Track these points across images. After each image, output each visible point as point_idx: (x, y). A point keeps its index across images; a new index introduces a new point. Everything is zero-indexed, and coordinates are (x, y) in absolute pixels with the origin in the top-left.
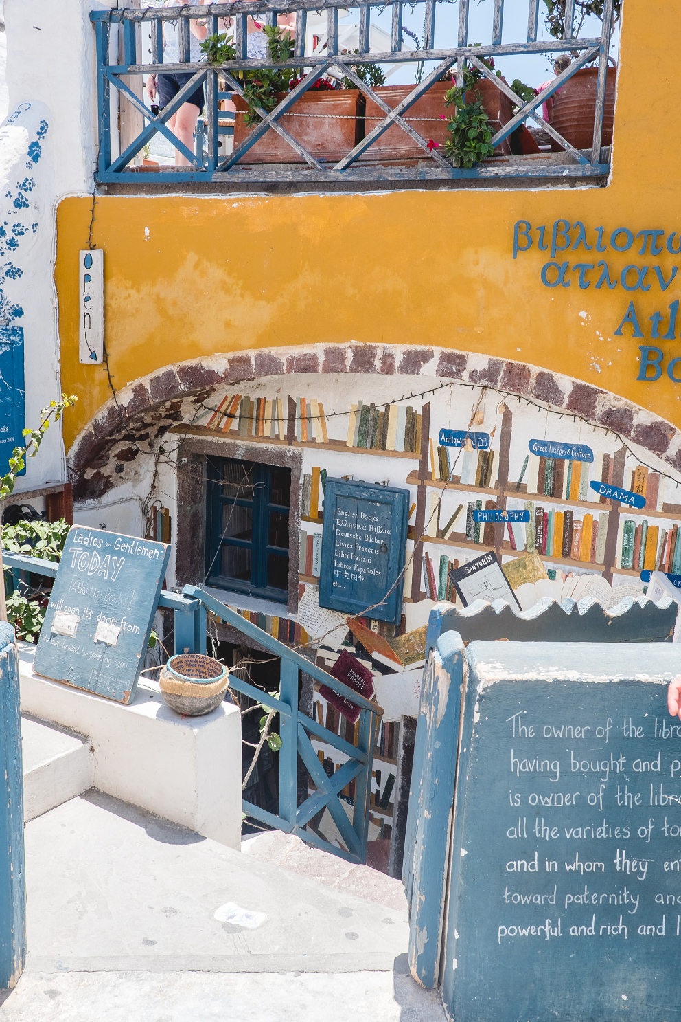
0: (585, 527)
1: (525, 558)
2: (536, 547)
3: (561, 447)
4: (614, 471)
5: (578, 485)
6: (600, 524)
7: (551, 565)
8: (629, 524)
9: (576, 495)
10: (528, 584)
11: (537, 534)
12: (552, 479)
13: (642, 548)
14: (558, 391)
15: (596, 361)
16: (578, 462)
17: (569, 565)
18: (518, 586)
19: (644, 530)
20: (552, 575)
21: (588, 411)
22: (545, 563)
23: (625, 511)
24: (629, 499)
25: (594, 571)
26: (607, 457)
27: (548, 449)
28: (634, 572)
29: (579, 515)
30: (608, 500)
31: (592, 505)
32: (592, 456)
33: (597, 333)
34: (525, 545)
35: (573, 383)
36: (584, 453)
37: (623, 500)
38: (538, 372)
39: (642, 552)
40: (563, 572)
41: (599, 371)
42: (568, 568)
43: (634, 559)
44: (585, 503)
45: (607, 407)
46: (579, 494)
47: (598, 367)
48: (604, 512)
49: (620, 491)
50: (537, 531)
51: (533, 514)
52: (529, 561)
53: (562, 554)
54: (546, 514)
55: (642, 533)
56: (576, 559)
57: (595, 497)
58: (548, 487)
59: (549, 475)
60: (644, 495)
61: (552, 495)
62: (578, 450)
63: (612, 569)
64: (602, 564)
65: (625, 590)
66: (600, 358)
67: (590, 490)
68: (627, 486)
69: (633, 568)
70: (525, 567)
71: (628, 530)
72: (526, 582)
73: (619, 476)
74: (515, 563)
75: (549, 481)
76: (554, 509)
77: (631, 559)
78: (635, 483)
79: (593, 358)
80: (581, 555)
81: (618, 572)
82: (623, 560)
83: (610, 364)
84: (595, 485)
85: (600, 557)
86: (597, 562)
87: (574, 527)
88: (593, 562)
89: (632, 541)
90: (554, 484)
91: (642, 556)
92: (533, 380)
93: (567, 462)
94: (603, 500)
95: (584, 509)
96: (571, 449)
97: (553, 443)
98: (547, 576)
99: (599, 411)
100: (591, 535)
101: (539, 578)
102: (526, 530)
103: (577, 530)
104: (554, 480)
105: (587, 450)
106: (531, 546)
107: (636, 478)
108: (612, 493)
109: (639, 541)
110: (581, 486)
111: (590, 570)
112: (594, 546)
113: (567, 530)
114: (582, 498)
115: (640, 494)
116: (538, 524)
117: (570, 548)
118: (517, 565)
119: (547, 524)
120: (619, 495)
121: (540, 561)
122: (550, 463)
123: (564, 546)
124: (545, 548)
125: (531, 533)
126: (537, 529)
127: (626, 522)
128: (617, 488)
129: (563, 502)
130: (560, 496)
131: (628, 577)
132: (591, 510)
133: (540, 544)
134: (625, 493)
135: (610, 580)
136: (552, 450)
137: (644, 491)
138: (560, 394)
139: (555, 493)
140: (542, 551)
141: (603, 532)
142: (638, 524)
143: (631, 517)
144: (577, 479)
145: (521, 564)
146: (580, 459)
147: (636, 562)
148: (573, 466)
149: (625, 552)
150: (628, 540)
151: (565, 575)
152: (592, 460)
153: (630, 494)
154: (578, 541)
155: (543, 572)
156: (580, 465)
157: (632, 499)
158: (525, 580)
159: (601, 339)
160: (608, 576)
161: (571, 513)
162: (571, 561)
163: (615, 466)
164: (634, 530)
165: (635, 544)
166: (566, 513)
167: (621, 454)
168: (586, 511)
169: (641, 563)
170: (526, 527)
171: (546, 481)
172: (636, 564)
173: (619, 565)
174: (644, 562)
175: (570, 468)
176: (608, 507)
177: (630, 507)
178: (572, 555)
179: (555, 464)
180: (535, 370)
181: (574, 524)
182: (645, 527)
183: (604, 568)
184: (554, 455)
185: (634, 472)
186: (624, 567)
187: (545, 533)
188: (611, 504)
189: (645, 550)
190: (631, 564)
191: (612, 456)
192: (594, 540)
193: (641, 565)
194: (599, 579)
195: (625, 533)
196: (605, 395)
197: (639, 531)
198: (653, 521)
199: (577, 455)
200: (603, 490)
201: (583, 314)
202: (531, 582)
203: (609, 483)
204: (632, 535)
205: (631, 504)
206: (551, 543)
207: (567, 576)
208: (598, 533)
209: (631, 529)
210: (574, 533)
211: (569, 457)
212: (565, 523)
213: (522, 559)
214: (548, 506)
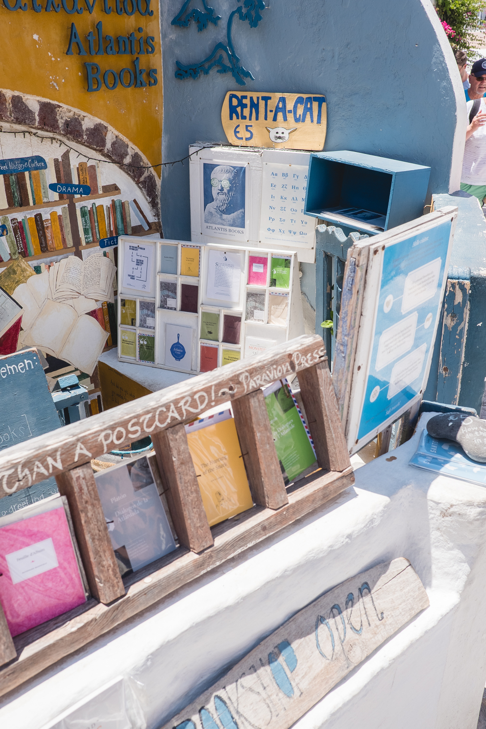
0: (53, 223)
1: (13, 265)
2: (19, 253)
3: (19, 162)
4: (64, 171)
5: (40, 191)
6: (63, 216)
7: (35, 263)
8: (83, 210)
9: (40, 199)
10: (21, 285)
11: (17, 242)
12: (18, 192)
13: (96, 224)
14: (30, 112)
15: (53, 80)
16: (35, 172)
17: (49, 257)
18: (14, 290)
19: (95, 211)
20: (38, 270)
21: (54, 125)
22: (30, 263)
23: (79, 200)
24: (79, 190)
25: (67, 254)
26: (56, 161)
27: (8, 167)
28: (95, 244)
29: (46, 216)
30: (65, 196)
31: (55, 204)
32: (45, 163)
33: (50, 54)
34: (10, 254)
35: (38, 101)
36: (38, 162)
37: (75, 193)
38: (11, 96)
39: (97, 227)
40: (46, 264)
41: (58, 88)
42: (48, 259)
43: (92, 234)
44: (49, 204)
45: (64, 118)
46: (42, 198)
47: (55, 84)
48: (64, 206)
49: (72, 186)
50: (16, 240)
51: (10, 226)
52: (16, 266)
53: (41, 250)
54: (20, 223)
55: (94, 213)
56: (52, 250)
57: (54, 196)
58: (17, 200)
59: (14, 188)
60: (88, 184)
61: (21, 206)
62: (33, 162)
63: (80, 247)
64: (72, 247)
65: (92, 260)
66: (56, 77)
67: (50, 192)
68: (75, 181)
69: (94, 242)
70: (15, 272)
71: (84, 214)
72: (18, 285)
73: (69, 174)
74: (5, 273)
75: (16, 194)
76: (25, 217)
77: (90, 235)
78: (81, 177)
79: (51, 77)
80: (56, 245)
81: (85, 248)
82: (86, 238)
83: (63, 81)
84: (53, 187)
85: (70, 242)
86: (69, 246)
87: (45, 226)
88: (66, 247)
89: (88, 221)
90: (20, 195)
91: (97, 230)
92: (9, 105)
93: (27, 174)
94: (61, 197)
95: (48, 209)
96: (27, 161)
97: (12, 160)
98: (34, 273)
99: (61, 123)
100: (59, 227)
101: (29, 277)
102: (7, 241)
103: (48, 227)
104: (20, 192)
105: (40, 159)
106: (14, 254)
107: (80, 173)
108: (66, 190)
109: (93, 220)
110: (42, 191)
111: (65, 255)
112: (63, 235)
113: (40, 230)
114: (45, 200)
115: (85, 184)
116: (16, 233)
117: (46, 244)
118: (8, 274)
119: (23, 231)
120: (72, 190)
121: (25, 263)
122: (13, 178)
123: (41, 244)
124: (27, 251)
125: (12, 242)
126: (16, 238)
127: (81, 208)
128: (69, 184)
129: (32, 208)
130: (28, 204)
131: (92, 249)
132: (54, 208)
133: (22, 249)
134: (76, 186)
135: (81, 257)
136: (12, 167)
137: (88, 181)
138: (32, 114)
139: (23, 203)
140: (25, 254)
141: (67, 222)
142: (89, 207)
143: (83, 203)
144: (38, 186)
145: (11, 271)
146: (37, 168)
147: (94, 235)
148: (32, 176)
149: (86, 231)
150: (86, 222)
151: (47, 266)
152: (45, 167)
153: (79, 186)
154: (51, 236)
155: (30, 270)
156: (38, 174)
157: (81, 190)
158: (18, 283)
159: (53, 59)
160: (78, 254)
161: (40, 215)
162: (49, 253)
163: (64, 167)
164: (88, 213)
165: (91, 223)
166: (36, 216)
167: (66, 156)
168: (51, 210)
169: (98, 235)
170: (7, 239)
171: (14, 195)
172: (95, 238)
173: (84, 243)
174: (99, 234)
175: (30, 178)
176: (66, 201)
177: (81, 196)
178: (49, 248)
179: (17, 178)
180: (9, 93)
181: (45, 223)
182: (94, 208)
183: (74, 249)
184: (14, 170)
185: (78, 168)
186: (87, 243)
187: (24, 238)
188: (67, 198)
189: (98, 225)
190: (91, 239)
191: (60, 160)
192: (62, 230)
193: (98, 237)
194: (73, 258)
195: (82, 217)
196: (61, 109)
197: (92, 213)
198: (98, 202)
199: (33, 165)
200: (59, 189)
201: (36, 37)
202: (23, 282)
203: (63, 182)
204: (88, 217)
205: (81, 194)
206: (31, 245)
207: (49, 266)
208: (64, 224)
209: (86, 213)
210: (46, 231)
211: (27, 169)
212: (37, 225)
213: (11, 267)
214: (19, 216)
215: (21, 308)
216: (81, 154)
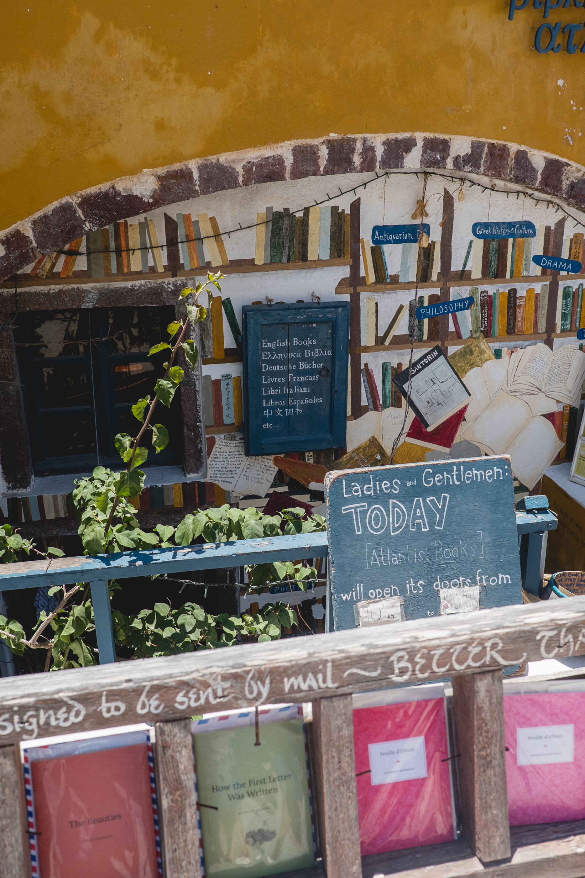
0: (527, 302)
1: (471, 345)
2: (481, 331)
3: (505, 227)
4: (554, 242)
5: (521, 262)
6: (541, 295)
7: (496, 345)
8: (567, 290)
9: (519, 272)
10: (475, 369)
11: (482, 318)
12: (496, 261)
13: (579, 310)
14: (534, 170)
15: (569, 133)
16: (521, 240)
17: (514, 341)
18: (466, 373)
19: (580, 293)
20: (498, 354)
21: (557, 187)
22: (491, 344)
23: (565, 278)
24: (567, 266)
25: (537, 341)
26: (548, 228)
27: (492, 231)
28: (572, 333)
29: (521, 292)
30: (549, 271)
31: (535, 279)
32: (534, 230)
33: (572, 102)
34: (471, 331)
35: (545, 158)
36: (527, 229)
37: (562, 269)
38: (516, 150)
39: (578, 314)
40: (509, 348)
41: (571, 143)
42: (513, 344)
43: (571, 321)
44: (528, 279)
45: (570, 179)
46: (522, 270)
47: (570, 138)
48: (545, 283)
49: (560, 260)
50: (482, 316)
51: (478, 298)
52: (475, 346)
53: (507, 332)
54: (490, 297)
55: (579, 296)
56: (520, 333)
57: (536, 270)
58: (492, 269)
59: (493, 256)
60: (580, 260)
61: (496, 277)
62: (520, 227)
63: (553, 335)
64: (544, 333)
65: (563, 351)
66: (573, 130)
67: (533, 264)
68: (565, 255)
69: (571, 330)
70: (471, 353)
71: (566, 296)
72: (472, 368)
73: (559, 246)
74: (461, 352)
75: (493, 263)
76: (498, 290)
77: (569, 322)
78: (573, 251)
79: (566, 130)
80: (525, 328)
81: (559, 336)
82: (562, 325)
83: (580, 134)
84: (537, 259)
85: (542, 327)
86: (540, 332)
87: (518, 304)
88: (536, 332)
89: (570, 305)
90: (498, 265)
91: (578, 317)
92: (511, 161)
93: (511, 241)
94: (544, 273)
95: (525, 285)
96: (514, 227)
97: (497, 224)
98: (493, 357)
99: (565, 184)
100: (533, 307)
101: (486, 360)
102: (471, 316)
103: (520, 305)
104: (498, 261)
105: (529, 225)
106: (476, 332)
107: (574, 245)
108: (552, 264)
109: (575, 304)
110: (524, 262)
111: (533, 341)
112: (536, 318)
113: (511, 308)
114: (525, 274)
115: (576, 260)
116: (483, 308)
117: (514, 325)
118: (463, 353)
119: (491, 306)
120: (558, 265)
121: (486, 344)
122: (494, 244)
123: (508, 324)
124: (491, 330)
125: (476, 318)
126: (482, 313)
127: (565, 288)
128: (557, 258)
129: (508, 281)
130: (504, 276)
131: (566, 339)
132: (533, 284)
133: (485, 327)
134: (564, 261)
135: (551, 347)
136: (495, 231)
137: (580, 256)
138: (535, 172)
139: (499, 274)
140: (488, 333)
141: (544, 303)
142: (575, 287)
143: (569, 283)
144: (520, 256)
145: (468, 351)
146: (523, 236)
147: (573, 323)
148: (516, 244)
149: (564, 316)
150: (567, 305)
151: (510, 351)
152: (534, 235)
153: (568, 261)
154: (522, 316)
155: (489, 353)
156: (523, 242)
157: (570, 266)
158: (472, 365)
159: (575, 108)
160: (549, 343)
161: (515, 290)
162: (516, 336)
163: (555, 237)
164: (572, 294)
165: (573, 306)
166: (510, 291)
167: (561, 224)
168: (528, 286)
169: (578, 323)
170: (471, 314)
171: (491, 263)
172: (573, 326)
173: (558, 331)
174: (580, 322)
175: (513, 246)
176: (548, 277)
177: (568, 273)
178: (516, 331)
179: (499, 244)
180: (513, 147)
181: (518, 301)
182: (580, 290)
183: (545, 336)
184: (497, 235)
185: (571, 240)
186: (563, 331)
187: (490, 315)
188: (551, 275)
189: (581, 311)
190: (569, 326)
191: (553, 228)
192: (536, 312)
193: (578, 325)
194: (542, 347)
195: (563, 299)
196: (569, 167)
197: (576, 295)
199: (520, 232)
200: (544, 262)
201: (560, 82)
202: (478, 366)
203: (550, 254)
204: (570, 300)
205: (568, 271)
206: (496, 324)
207: (512, 352)
208: (540, 305)
209: (569, 294)
210: (518, 310)
211: (512, 235)
212: (509, 302)
213: (468, 346)
214: (491, 289)
215: (470, 395)
216: (580, 223)
